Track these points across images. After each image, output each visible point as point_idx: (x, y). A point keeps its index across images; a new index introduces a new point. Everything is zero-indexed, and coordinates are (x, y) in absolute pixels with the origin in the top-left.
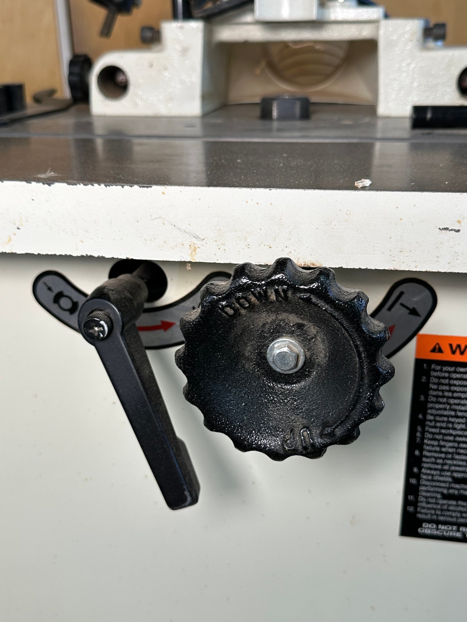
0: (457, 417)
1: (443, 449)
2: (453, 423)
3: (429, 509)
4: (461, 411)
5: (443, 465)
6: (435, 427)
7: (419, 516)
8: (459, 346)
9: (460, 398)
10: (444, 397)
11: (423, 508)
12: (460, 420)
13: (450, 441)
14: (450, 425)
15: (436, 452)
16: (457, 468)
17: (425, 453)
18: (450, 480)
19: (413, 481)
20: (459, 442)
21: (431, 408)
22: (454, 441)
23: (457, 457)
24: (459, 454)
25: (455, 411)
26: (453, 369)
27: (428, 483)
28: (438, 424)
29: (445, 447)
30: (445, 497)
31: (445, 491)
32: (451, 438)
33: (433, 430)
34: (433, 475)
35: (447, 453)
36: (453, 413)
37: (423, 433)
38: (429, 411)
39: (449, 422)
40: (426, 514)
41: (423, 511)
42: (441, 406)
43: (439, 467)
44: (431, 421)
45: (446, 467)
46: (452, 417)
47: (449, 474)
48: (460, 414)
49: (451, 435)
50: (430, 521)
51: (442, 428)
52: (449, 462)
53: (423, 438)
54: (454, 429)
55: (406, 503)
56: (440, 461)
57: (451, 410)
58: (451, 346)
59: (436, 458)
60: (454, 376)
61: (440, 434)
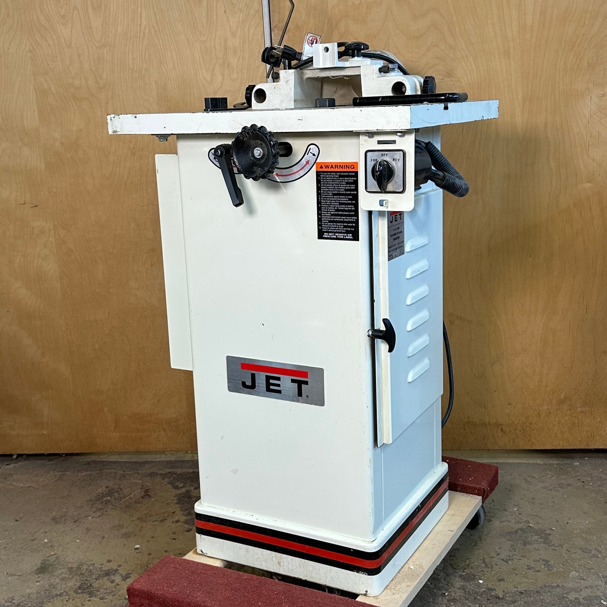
0: (329, 191)
1: (327, 204)
2: (329, 193)
3: (325, 227)
4: (330, 189)
5: (328, 209)
6: (324, 195)
7: (323, 230)
8: (327, 165)
9: (329, 184)
10: (325, 184)
11: (324, 227)
12: (330, 192)
13: (328, 200)
14: (328, 194)
15: (325, 204)
16: (332, 210)
17: (322, 205)
18: (330, 215)
19: (320, 216)
20: (331, 200)
21: (322, 188)
22: (330, 200)
23: (331, 206)
24: (332, 205)
25: (329, 189)
26: (326, 174)
27: (324, 217)
28: (325, 194)
29: (327, 202)
30: (330, 222)
31: (329, 219)
32: (329, 199)
33: (324, 196)
34: (325, 214)
35: (328, 205)
36: (328, 190)
37: (321, 198)
38: (322, 190)
39: (327, 193)
40: (325, 229)
41: (324, 228)
42: (325, 187)
43: (327, 210)
44: (322, 193)
45: (329, 210)
46: (328, 191)
47: (330, 213)
48: (330, 190)
49: (328, 198)
50: (326, 232)
51: (326, 195)
52: (329, 208)
53: (321, 200)
54: (329, 195)
55: (319, 225)
56: (327, 208)
57: (327, 188)
58: (325, 165)
59: (325, 207)
60: (327, 176)
61: (325, 198)
